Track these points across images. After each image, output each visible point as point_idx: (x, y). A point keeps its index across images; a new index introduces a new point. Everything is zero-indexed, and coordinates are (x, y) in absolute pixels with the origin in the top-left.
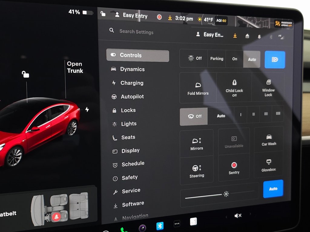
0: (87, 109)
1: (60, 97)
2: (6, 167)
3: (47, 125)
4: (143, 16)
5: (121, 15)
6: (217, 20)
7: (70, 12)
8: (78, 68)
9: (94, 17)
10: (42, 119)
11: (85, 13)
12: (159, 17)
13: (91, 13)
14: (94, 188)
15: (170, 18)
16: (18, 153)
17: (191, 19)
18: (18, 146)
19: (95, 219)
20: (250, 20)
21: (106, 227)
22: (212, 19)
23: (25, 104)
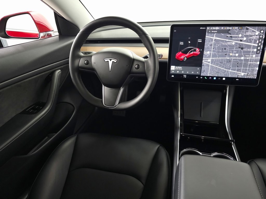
0: (201, 50)
1: (196, 47)
2: (183, 61)
3: (192, 53)
4: (218, 28)
5: (212, 28)
6: (239, 28)
7: (201, 28)
8: (200, 41)
9: (206, 29)
10: (191, 52)
11: (204, 28)
12: (222, 28)
13: (205, 28)
14: (200, 67)
15: (225, 28)
16: (186, 58)
17: (231, 28)
18: (186, 57)
19: (200, 74)
20: (250, 28)
21: (202, 76)
22: (237, 28)
23: (188, 48)
